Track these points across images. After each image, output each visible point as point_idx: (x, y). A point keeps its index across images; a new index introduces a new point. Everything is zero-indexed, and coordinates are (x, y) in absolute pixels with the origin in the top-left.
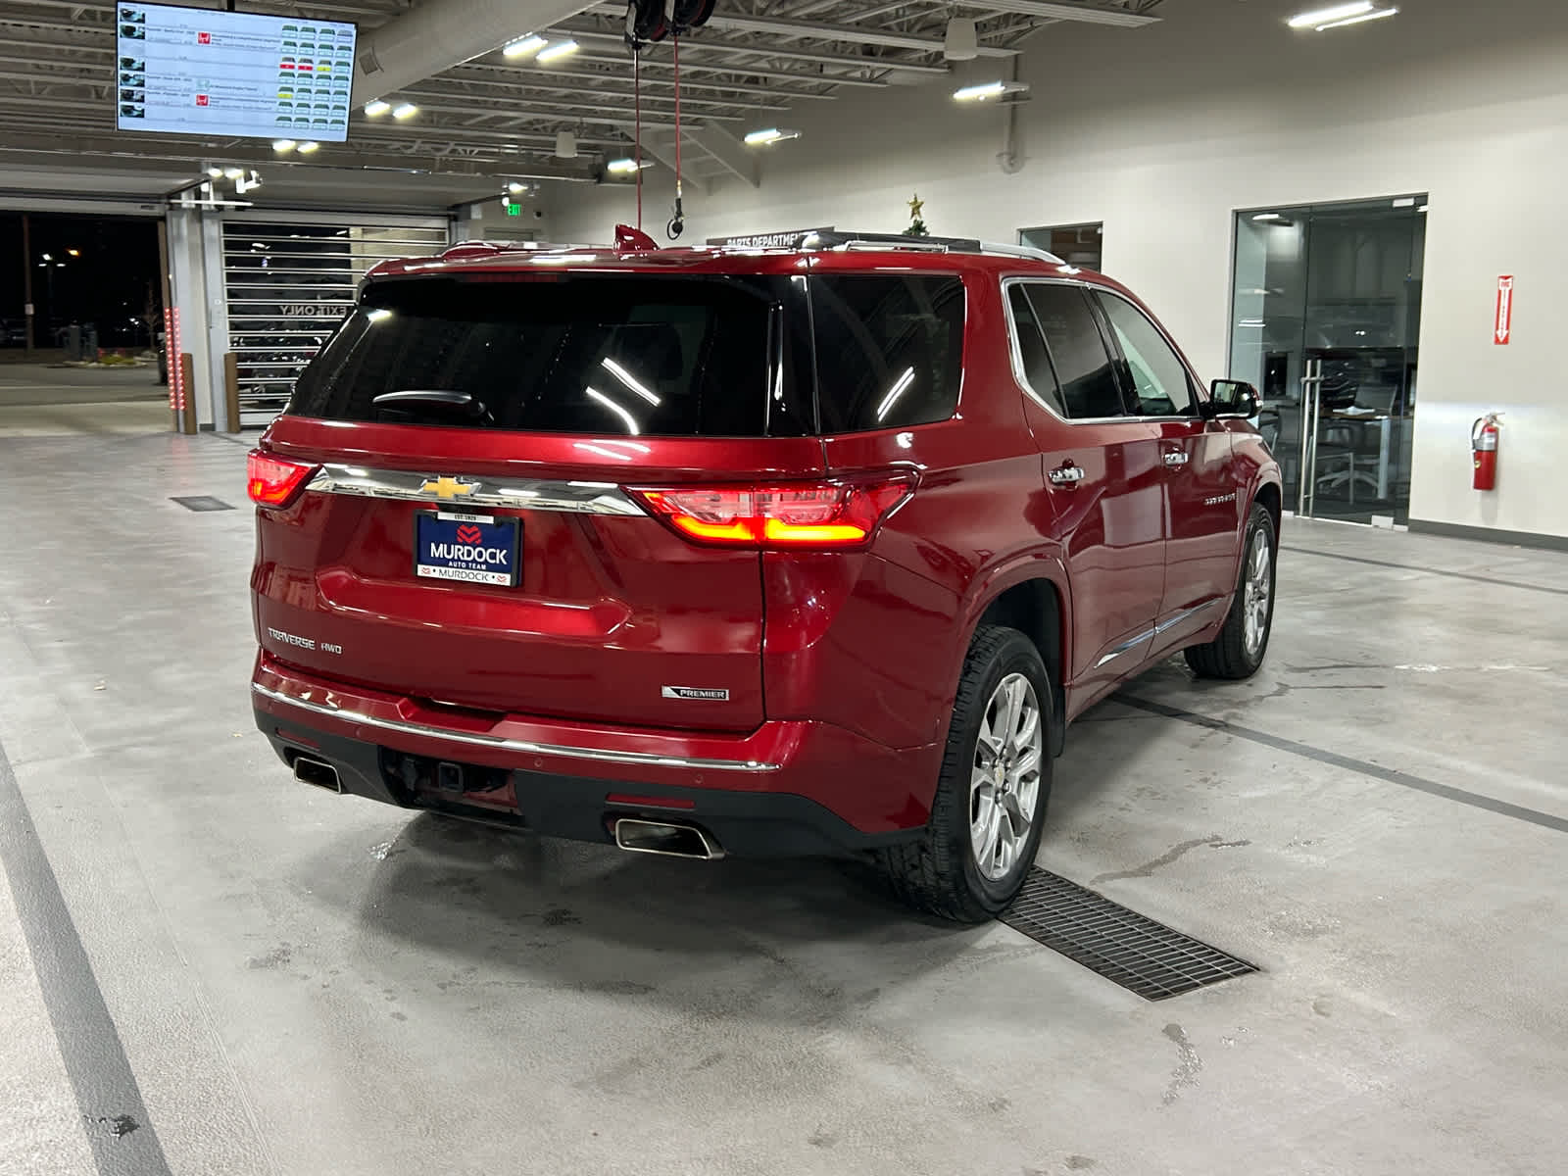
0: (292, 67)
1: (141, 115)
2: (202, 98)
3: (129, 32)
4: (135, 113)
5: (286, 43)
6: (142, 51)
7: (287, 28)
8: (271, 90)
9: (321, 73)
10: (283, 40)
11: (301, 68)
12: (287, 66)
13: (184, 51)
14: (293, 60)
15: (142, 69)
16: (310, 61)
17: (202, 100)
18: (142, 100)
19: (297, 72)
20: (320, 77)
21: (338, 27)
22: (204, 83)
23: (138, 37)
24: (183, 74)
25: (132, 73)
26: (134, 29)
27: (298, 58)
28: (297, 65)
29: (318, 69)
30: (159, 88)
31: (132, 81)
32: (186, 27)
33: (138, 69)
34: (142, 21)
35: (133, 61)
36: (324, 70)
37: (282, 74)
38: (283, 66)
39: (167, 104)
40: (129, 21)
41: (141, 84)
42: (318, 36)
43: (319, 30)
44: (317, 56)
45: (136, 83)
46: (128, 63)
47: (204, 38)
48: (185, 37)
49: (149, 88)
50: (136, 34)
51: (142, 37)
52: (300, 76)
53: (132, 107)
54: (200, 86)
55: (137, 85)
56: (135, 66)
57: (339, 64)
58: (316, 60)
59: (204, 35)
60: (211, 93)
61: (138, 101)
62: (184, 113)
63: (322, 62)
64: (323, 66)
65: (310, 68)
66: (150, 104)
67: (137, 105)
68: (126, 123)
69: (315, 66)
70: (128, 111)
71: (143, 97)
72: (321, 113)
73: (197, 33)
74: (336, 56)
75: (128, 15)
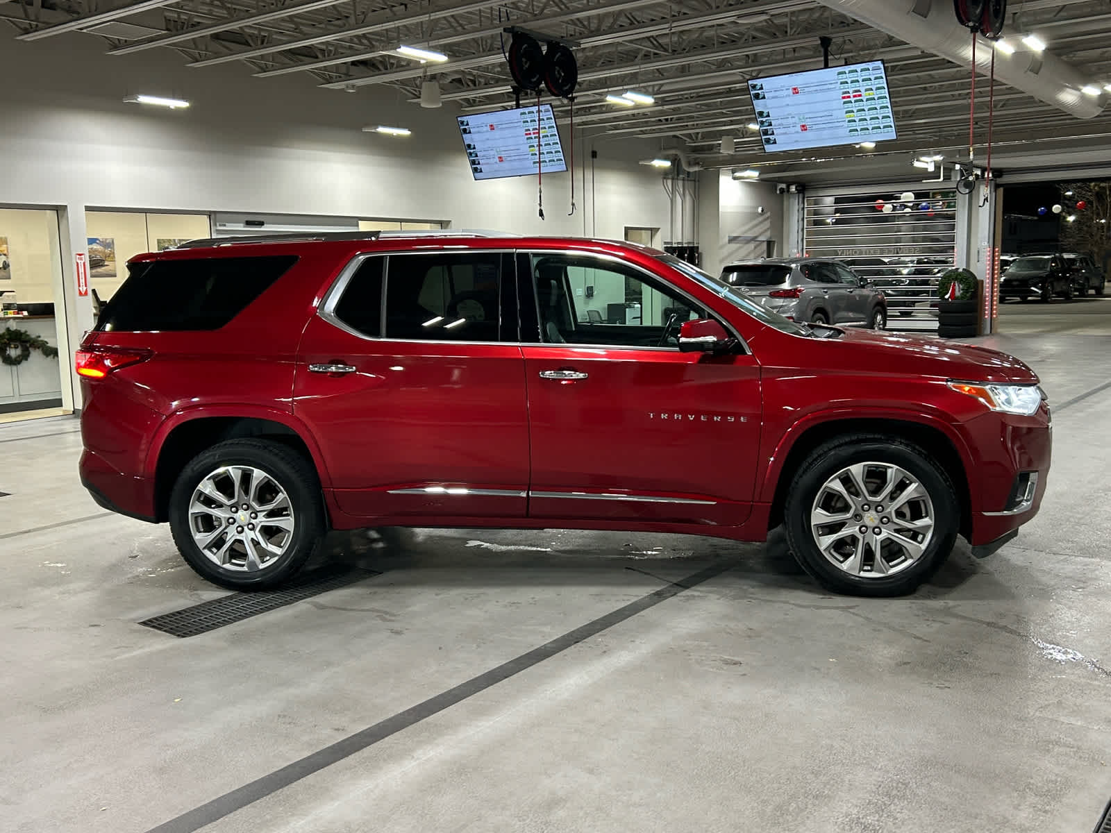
0: (849, 97)
1: (775, 142)
2: (803, 126)
3: (757, 96)
4: (772, 142)
5: (841, 83)
6: (765, 106)
7: (840, 73)
8: (840, 114)
9: (868, 97)
10: (839, 82)
11: (855, 96)
12: (846, 96)
13: (788, 101)
14: (849, 92)
15: (768, 116)
16: (859, 91)
17: (804, 128)
18: (773, 134)
19: (853, 99)
20: (867, 100)
21: (870, 65)
22: (801, 118)
23: (762, 99)
24: (790, 114)
25: (764, 119)
26: (758, 94)
27: (851, 91)
28: (851, 95)
29: (865, 95)
30: (779, 125)
31: (766, 124)
32: (784, 86)
33: (766, 117)
34: (762, 88)
35: (763, 112)
36: (869, 95)
37: (845, 103)
38: (844, 98)
39: (785, 134)
40: (755, 90)
41: (770, 125)
42: (859, 73)
43: (859, 70)
44: (862, 87)
45: (767, 124)
46: (761, 114)
47: (796, 91)
48: (785, 93)
49: (775, 126)
50: (761, 96)
51: (764, 98)
52: (855, 102)
53: (769, 138)
54: (800, 119)
55: (769, 126)
56: (765, 115)
57: (878, 89)
58: (862, 89)
59: (795, 89)
60: (808, 123)
61: (771, 135)
62: (797, 137)
63: (866, 90)
64: (868, 92)
65: (860, 96)
66: (777, 135)
67: (771, 137)
68: (770, 148)
69: (863, 93)
70: (768, 141)
71: (773, 132)
72: (875, 123)
73: (791, 88)
74: (874, 84)
75: (754, 87)
